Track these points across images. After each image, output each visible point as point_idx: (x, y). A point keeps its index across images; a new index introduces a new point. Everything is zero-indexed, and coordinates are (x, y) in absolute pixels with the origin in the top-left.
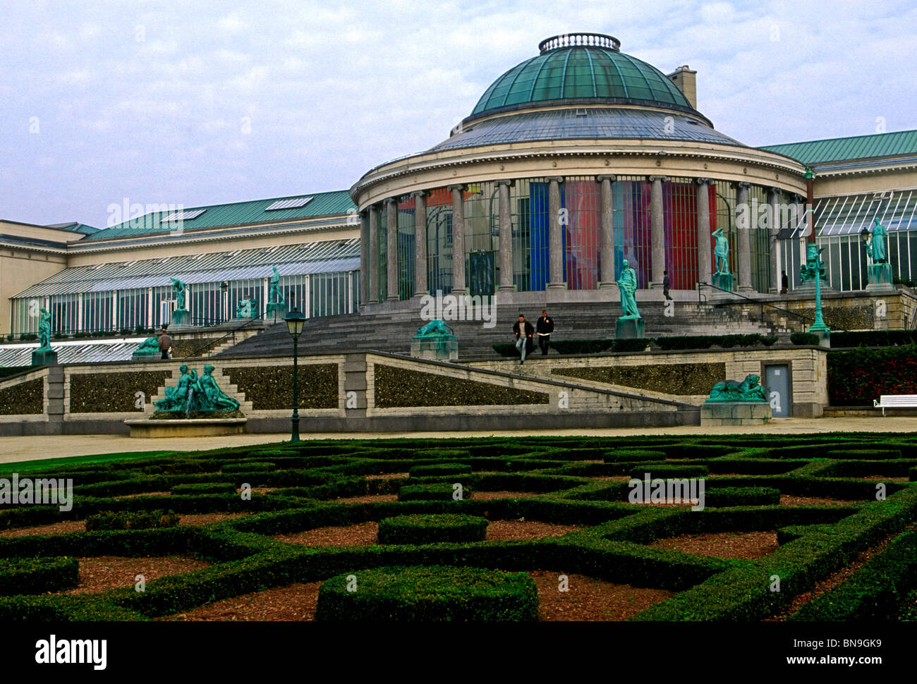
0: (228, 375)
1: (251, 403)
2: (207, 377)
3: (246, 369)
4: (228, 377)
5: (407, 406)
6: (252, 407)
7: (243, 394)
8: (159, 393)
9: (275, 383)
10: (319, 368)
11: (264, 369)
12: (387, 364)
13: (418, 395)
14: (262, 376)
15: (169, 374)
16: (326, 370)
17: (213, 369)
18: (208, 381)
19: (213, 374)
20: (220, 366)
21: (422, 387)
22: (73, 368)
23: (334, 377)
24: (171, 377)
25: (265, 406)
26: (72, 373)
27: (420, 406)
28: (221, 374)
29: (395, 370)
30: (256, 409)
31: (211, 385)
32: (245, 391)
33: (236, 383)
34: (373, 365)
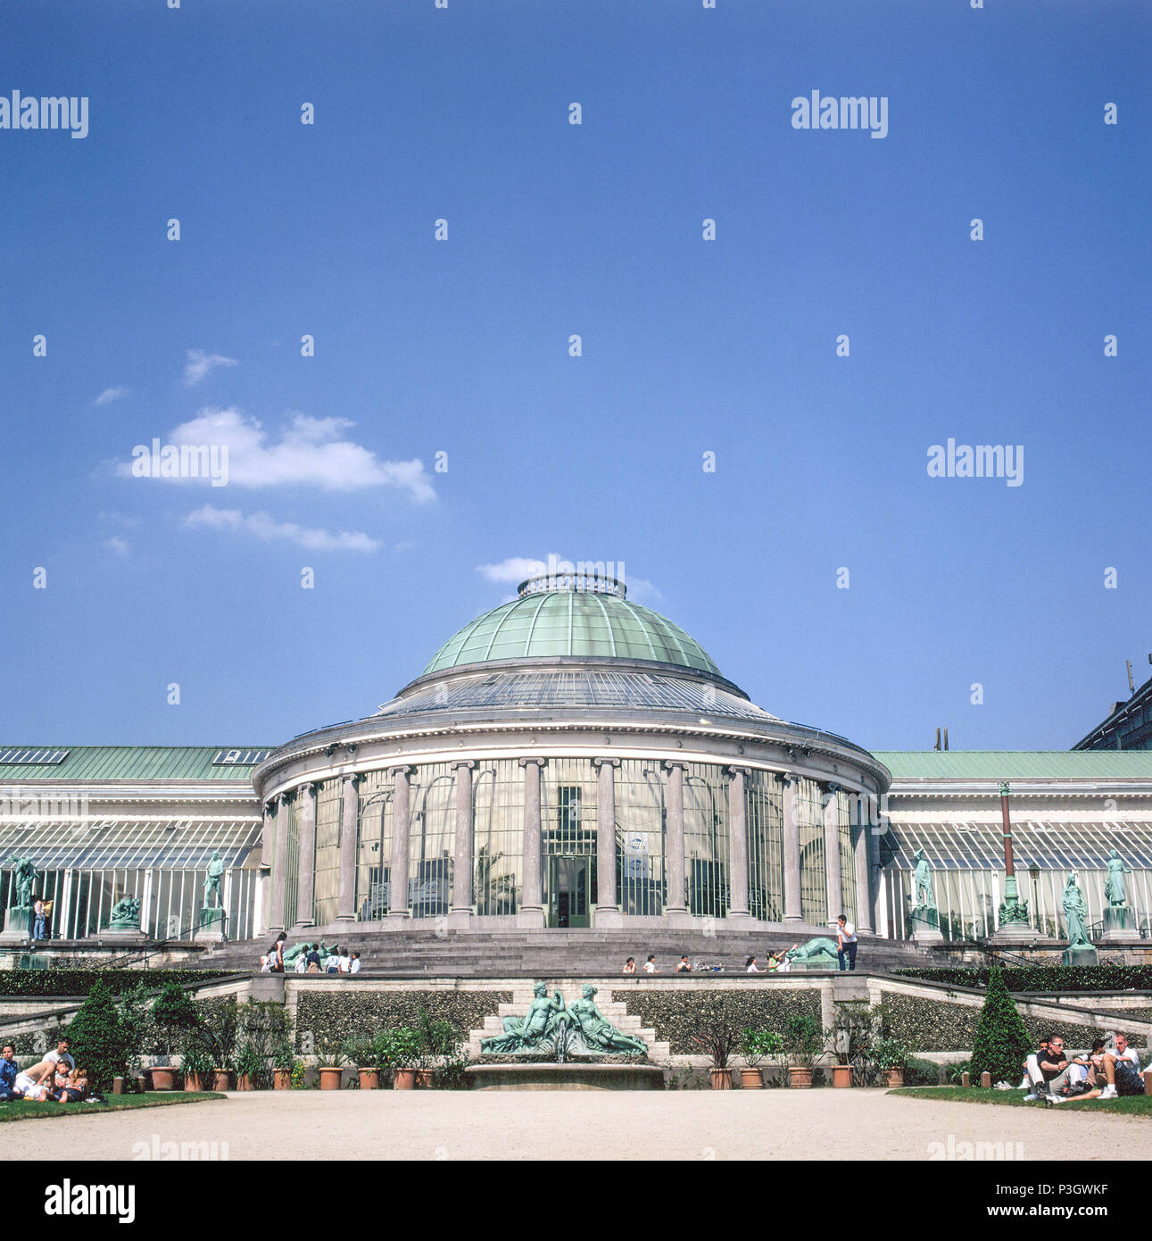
0: (624, 1000)
1: (667, 1044)
2: (587, 1003)
3: (657, 993)
4: (624, 1005)
5: (936, 1050)
6: (668, 1050)
7: (652, 1031)
8: (486, 1026)
9: (709, 1016)
10: (788, 995)
11: (689, 994)
12: (901, 992)
13: (954, 1036)
14: (687, 1005)
15: (508, 996)
16: (801, 999)
17: (594, 992)
18: (590, 1010)
19: (596, 998)
20: (607, 987)
21: (959, 1025)
22: (303, 981)
23: (815, 1008)
24: (510, 1002)
25: (691, 1048)
26: (302, 988)
27: (958, 1050)
28: (610, 999)
29: (915, 1001)
30: (676, 1052)
31: (593, 1015)
32: (656, 1025)
33: (639, 1013)
34: (879, 992)
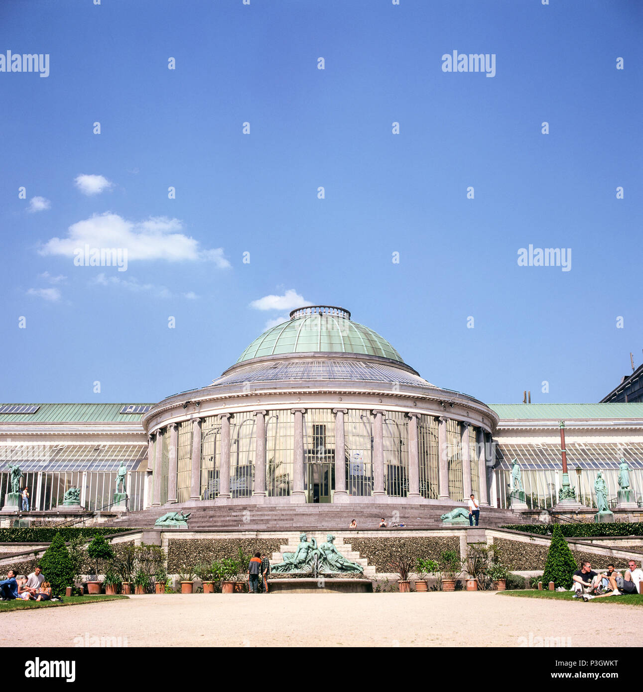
0: (350, 543)
1: (374, 567)
2: (329, 545)
3: (369, 539)
4: (350, 546)
6: (375, 571)
7: (366, 560)
8: (273, 557)
9: (398, 551)
10: (441, 540)
11: (386, 539)
12: (504, 537)
13: (534, 562)
14: (385, 545)
15: (286, 541)
16: (449, 542)
17: (334, 538)
18: (331, 549)
19: (335, 542)
20: (341, 536)
21: (537, 556)
22: (171, 533)
23: (456, 547)
24: (286, 544)
25: (388, 569)
26: (171, 537)
28: (342, 542)
29: (512, 542)
30: (379, 572)
31: (333, 551)
32: (368, 557)
33: (359, 550)
34: (492, 538)
